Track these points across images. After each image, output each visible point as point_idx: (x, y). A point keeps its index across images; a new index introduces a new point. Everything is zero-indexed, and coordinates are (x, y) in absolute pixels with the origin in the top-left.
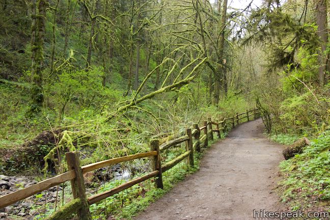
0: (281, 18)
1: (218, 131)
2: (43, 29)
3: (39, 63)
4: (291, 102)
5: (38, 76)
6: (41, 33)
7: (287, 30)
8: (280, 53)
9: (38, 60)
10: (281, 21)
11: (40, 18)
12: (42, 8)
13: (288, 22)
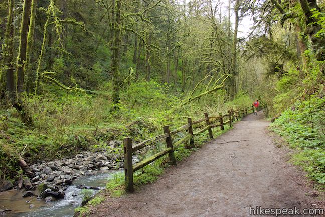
0: (273, 44)
1: (236, 116)
2: (118, 56)
3: (117, 78)
4: (279, 98)
5: (116, 86)
6: (117, 58)
7: (276, 52)
8: (274, 65)
9: (116, 76)
10: (273, 46)
11: (116, 50)
12: (117, 43)
13: (277, 46)
